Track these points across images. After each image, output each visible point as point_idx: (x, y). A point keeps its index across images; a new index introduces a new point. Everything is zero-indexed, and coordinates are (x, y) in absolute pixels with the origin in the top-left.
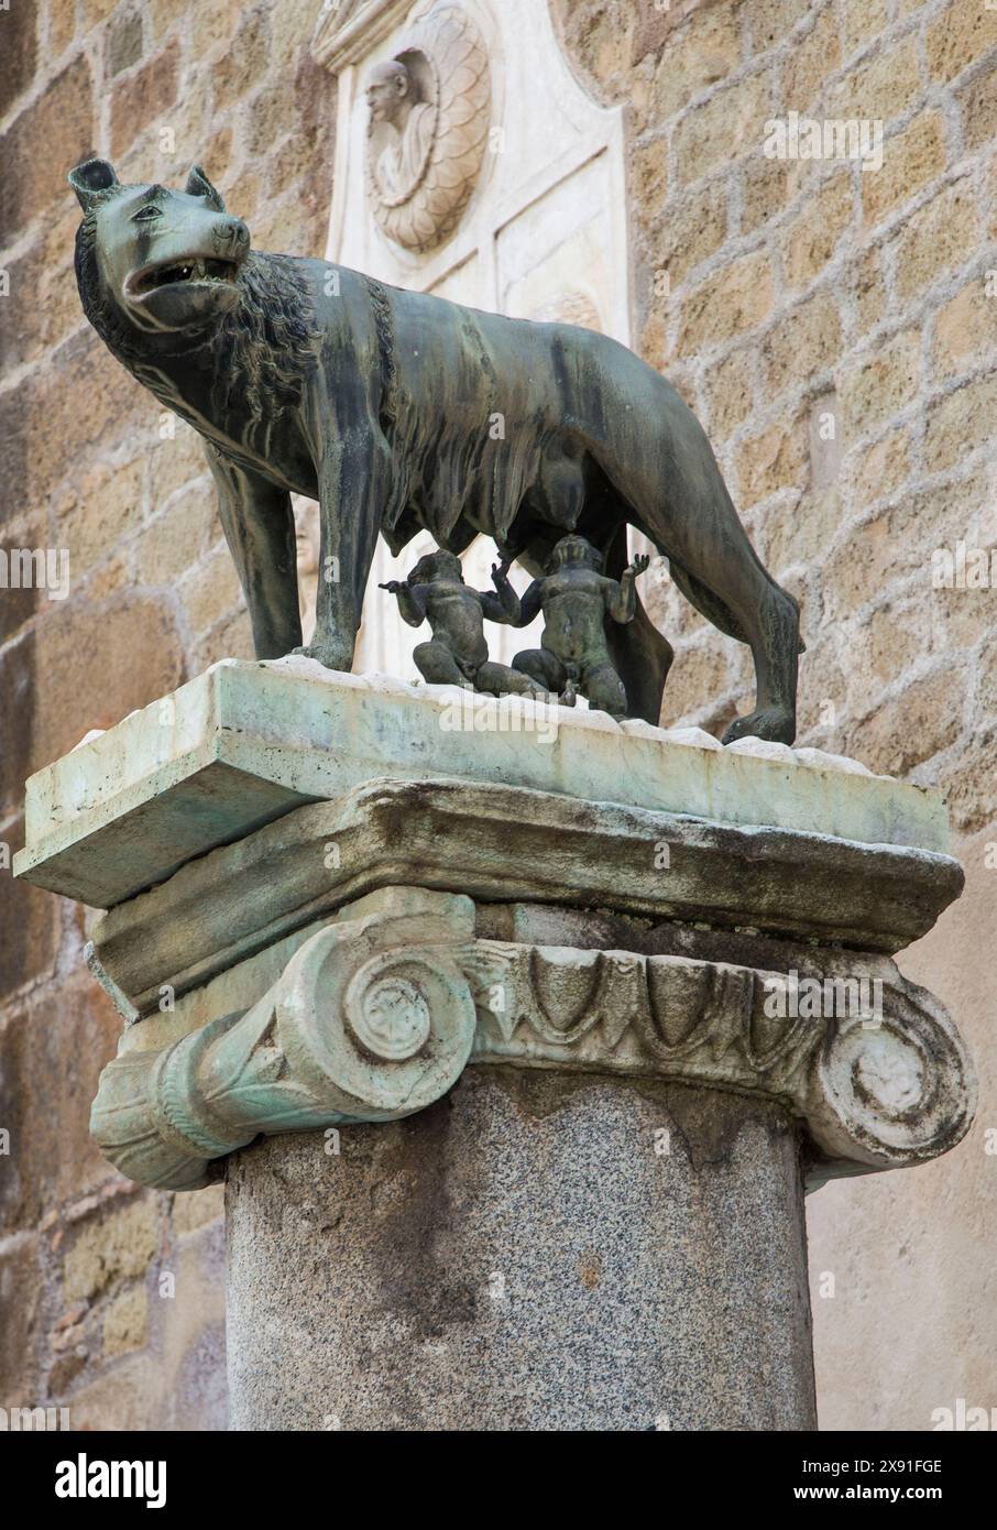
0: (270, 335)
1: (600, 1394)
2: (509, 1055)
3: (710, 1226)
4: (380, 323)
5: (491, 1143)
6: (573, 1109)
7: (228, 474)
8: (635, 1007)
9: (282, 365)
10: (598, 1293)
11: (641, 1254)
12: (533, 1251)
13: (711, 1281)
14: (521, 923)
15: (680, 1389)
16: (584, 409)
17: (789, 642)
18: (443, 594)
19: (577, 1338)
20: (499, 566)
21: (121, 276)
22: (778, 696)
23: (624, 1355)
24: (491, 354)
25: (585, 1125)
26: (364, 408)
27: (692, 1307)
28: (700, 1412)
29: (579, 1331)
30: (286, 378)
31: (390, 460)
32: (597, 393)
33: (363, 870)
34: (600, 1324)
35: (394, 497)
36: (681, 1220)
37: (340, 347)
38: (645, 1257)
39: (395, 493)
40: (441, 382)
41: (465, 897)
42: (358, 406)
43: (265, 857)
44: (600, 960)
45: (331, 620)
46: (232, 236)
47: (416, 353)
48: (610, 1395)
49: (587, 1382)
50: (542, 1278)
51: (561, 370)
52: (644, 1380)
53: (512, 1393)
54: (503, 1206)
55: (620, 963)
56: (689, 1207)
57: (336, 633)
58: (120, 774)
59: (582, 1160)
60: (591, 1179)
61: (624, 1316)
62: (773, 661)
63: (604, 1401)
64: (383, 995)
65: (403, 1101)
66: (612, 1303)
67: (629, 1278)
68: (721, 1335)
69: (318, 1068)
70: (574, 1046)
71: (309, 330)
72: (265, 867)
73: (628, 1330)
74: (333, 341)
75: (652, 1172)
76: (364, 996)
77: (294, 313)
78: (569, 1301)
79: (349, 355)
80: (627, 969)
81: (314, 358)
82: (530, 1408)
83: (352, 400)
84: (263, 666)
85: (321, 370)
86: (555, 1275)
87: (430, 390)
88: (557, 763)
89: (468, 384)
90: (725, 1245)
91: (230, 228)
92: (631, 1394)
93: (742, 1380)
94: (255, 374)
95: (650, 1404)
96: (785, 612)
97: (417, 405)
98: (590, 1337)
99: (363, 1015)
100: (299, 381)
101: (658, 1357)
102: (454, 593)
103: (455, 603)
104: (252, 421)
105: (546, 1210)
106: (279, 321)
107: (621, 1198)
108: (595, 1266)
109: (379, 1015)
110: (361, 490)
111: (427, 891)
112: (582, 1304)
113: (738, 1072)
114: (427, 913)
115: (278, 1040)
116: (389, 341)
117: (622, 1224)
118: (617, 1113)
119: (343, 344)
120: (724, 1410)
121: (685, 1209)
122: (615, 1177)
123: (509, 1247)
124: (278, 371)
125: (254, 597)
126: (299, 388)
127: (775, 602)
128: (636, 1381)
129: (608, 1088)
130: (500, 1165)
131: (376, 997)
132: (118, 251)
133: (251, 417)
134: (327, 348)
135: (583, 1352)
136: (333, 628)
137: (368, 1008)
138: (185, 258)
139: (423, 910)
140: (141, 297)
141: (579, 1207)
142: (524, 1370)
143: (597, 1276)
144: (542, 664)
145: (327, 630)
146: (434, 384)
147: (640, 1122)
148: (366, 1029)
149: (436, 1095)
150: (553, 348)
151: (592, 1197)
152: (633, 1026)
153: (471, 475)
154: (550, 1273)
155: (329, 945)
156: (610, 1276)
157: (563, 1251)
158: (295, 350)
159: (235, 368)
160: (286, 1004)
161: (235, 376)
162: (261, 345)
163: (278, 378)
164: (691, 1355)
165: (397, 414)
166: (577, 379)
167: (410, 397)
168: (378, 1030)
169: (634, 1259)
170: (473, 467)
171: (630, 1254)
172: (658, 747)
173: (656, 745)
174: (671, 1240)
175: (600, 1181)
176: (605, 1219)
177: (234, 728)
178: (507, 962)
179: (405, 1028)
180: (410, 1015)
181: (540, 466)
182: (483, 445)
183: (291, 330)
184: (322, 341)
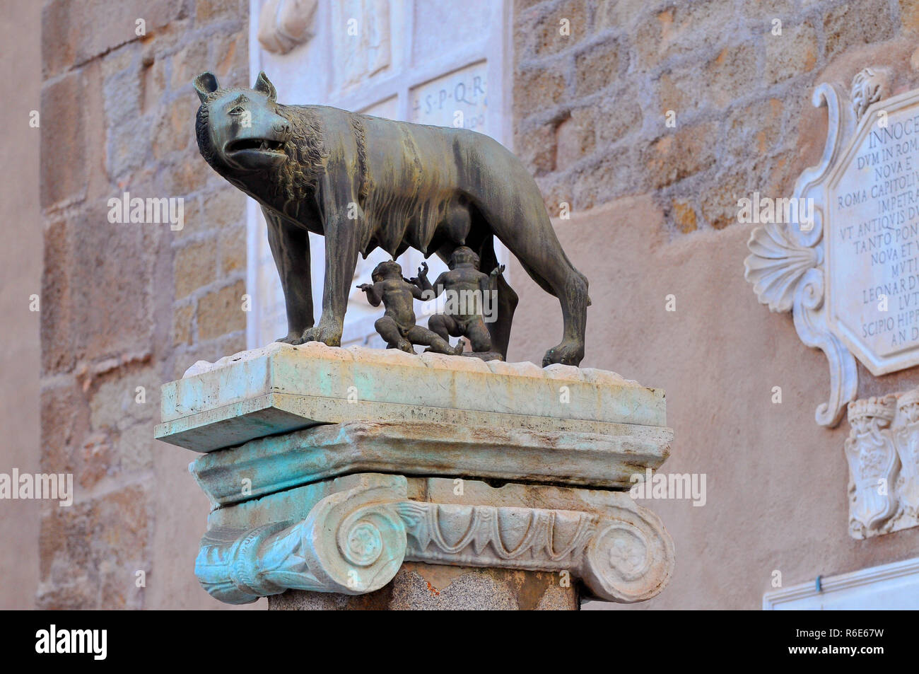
0: (299, 157)
2: (424, 558)
4: (359, 145)
5: (414, 603)
6: (458, 585)
7: (273, 219)
9: (306, 173)
14: (432, 488)
16: (470, 180)
17: (582, 303)
18: (392, 289)
20: (422, 270)
21: (222, 141)
22: (575, 334)
24: (419, 156)
25: (464, 593)
26: (350, 195)
30: (308, 179)
31: (364, 222)
32: (478, 171)
33: (348, 463)
35: (365, 235)
37: (337, 162)
40: (392, 174)
41: (403, 477)
42: (347, 194)
43: (295, 449)
44: (473, 511)
45: (331, 312)
51: (458, 160)
55: (484, 513)
57: (334, 319)
58: (216, 397)
62: (572, 314)
64: (359, 531)
65: (368, 586)
69: (324, 572)
70: (459, 554)
71: (321, 153)
72: (295, 453)
74: (334, 159)
76: (348, 533)
77: (313, 144)
79: (342, 166)
80: (488, 515)
81: (323, 168)
83: (344, 191)
84: (295, 349)
85: (327, 175)
87: (386, 179)
88: (453, 393)
89: (407, 174)
91: (283, 127)
94: (291, 178)
96: (580, 287)
97: (379, 188)
99: (348, 543)
100: (315, 180)
102: (397, 288)
103: (398, 294)
104: (289, 201)
106: (304, 149)
109: (356, 542)
110: (348, 241)
111: (382, 475)
113: (545, 563)
114: (382, 486)
115: (302, 553)
116: (363, 154)
118: (481, 587)
119: (339, 160)
124: (303, 176)
125: (287, 286)
126: (315, 184)
127: (574, 281)
129: (476, 575)
131: (355, 532)
132: (220, 130)
133: (288, 199)
134: (330, 163)
136: (332, 316)
137: (350, 538)
138: (257, 139)
139: (379, 485)
140: (232, 154)
144: (445, 322)
145: (329, 317)
146: (388, 175)
147: (492, 592)
148: (349, 550)
149: (384, 583)
150: (454, 146)
152: (490, 544)
153: (407, 221)
155: (329, 507)
158: (313, 165)
159: (281, 177)
160: (307, 537)
161: (280, 180)
162: (294, 163)
163: (303, 180)
165: (367, 193)
166: (467, 163)
167: (375, 184)
168: (354, 549)
170: (409, 216)
172: (508, 380)
173: (506, 378)
177: (281, 388)
178: (423, 514)
179: (370, 548)
180: (372, 540)
181: (446, 211)
182: (414, 204)
183: (311, 154)
184: (328, 159)
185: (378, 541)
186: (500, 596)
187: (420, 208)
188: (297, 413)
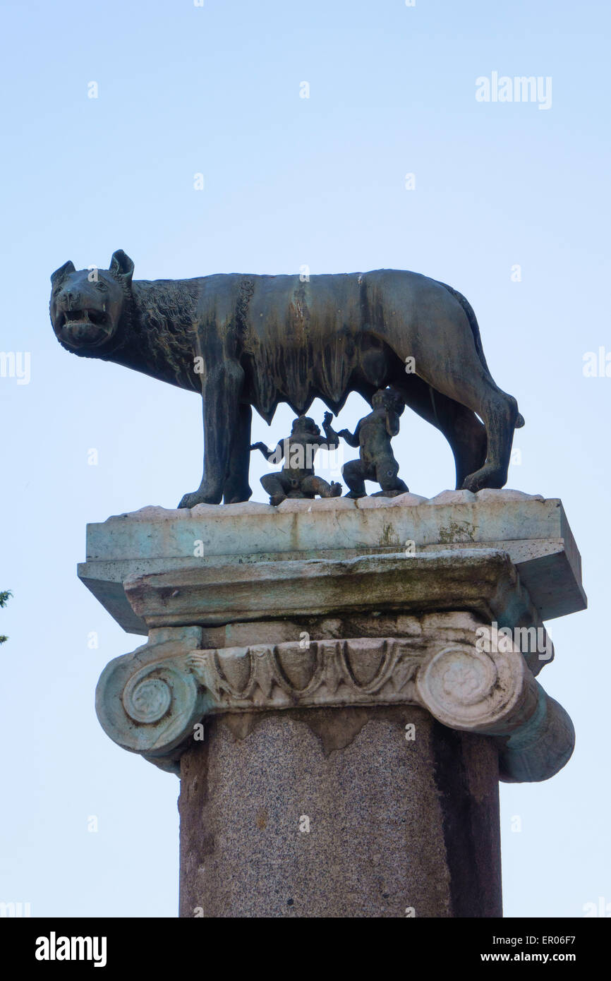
0: (171, 327)
1: (263, 886)
3: (334, 784)
4: (240, 304)
5: (222, 757)
6: (257, 732)
8: (272, 674)
9: (180, 342)
10: (265, 831)
11: (289, 806)
12: (236, 813)
13: (333, 815)
14: (228, 636)
15: (308, 877)
16: (375, 319)
19: (254, 857)
23: (276, 863)
24: (308, 304)
25: (262, 740)
26: (221, 355)
27: (319, 831)
28: (321, 888)
29: (255, 853)
30: (185, 348)
32: (381, 308)
34: (266, 848)
36: (314, 784)
37: (208, 324)
38: (291, 808)
39: (262, 392)
40: (275, 329)
41: (196, 627)
42: (217, 355)
44: (249, 652)
46: (66, 300)
47: (261, 315)
48: (269, 885)
49: (258, 880)
50: (239, 827)
52: (287, 875)
53: (226, 890)
54: (226, 790)
55: (257, 651)
56: (320, 776)
59: (260, 760)
60: (264, 769)
61: (278, 841)
63: (266, 889)
64: (145, 689)
65: (154, 744)
66: (272, 835)
67: (282, 821)
68: (339, 844)
70: (250, 698)
71: (193, 319)
73: (279, 849)
74: (205, 322)
75: (297, 761)
76: (133, 691)
77: (185, 312)
78: (251, 837)
79: (213, 328)
80: (262, 654)
81: (195, 334)
82: (233, 897)
83: (213, 352)
85: (198, 341)
86: (245, 824)
87: (270, 334)
88: (294, 535)
90: (345, 793)
92: (280, 883)
93: (353, 866)
94: (168, 350)
95: (290, 888)
97: (264, 343)
98: (259, 856)
99: (132, 702)
101: (296, 862)
104: (177, 373)
105: (242, 790)
106: (175, 319)
107: (279, 777)
108: (264, 817)
109: (141, 700)
111: (171, 628)
112: (257, 838)
113: (353, 696)
114: (170, 640)
117: (279, 792)
118: (279, 731)
119: (210, 322)
120: (338, 884)
121: (318, 778)
122: (276, 766)
123: (227, 812)
124: (179, 345)
128: (283, 876)
129: (274, 719)
130: (225, 768)
131: (140, 690)
133: (175, 371)
134: (201, 327)
135: (256, 864)
139: (168, 639)
141: (257, 786)
142: (231, 877)
143: (265, 822)
146: (272, 329)
147: (291, 734)
148: (133, 709)
150: (362, 287)
151: (264, 779)
152: (274, 684)
153: (309, 371)
154: (243, 823)
156: (272, 821)
157: (250, 810)
158: (186, 332)
159: (153, 350)
161: (155, 354)
162: (166, 334)
163: (181, 349)
164: (316, 858)
165: (253, 352)
166: (372, 302)
167: (259, 340)
168: (139, 708)
169: (285, 810)
170: (309, 367)
171: (283, 807)
172: (361, 513)
174: (307, 796)
175: (268, 770)
176: (270, 790)
177: (93, 557)
178: (204, 661)
179: (156, 704)
180: (159, 697)
181: (358, 356)
182: (311, 354)
183: (182, 322)
184: (198, 324)
185: (165, 696)
186: (299, 738)
187: (320, 357)
188: (107, 579)
